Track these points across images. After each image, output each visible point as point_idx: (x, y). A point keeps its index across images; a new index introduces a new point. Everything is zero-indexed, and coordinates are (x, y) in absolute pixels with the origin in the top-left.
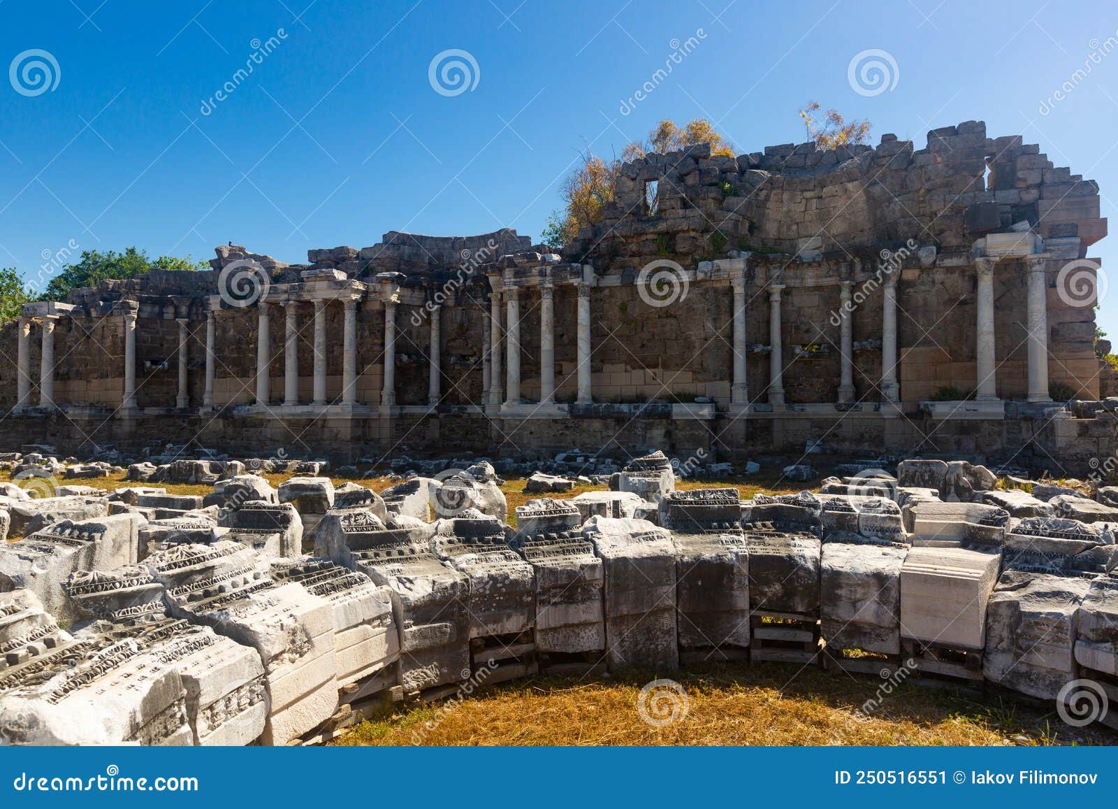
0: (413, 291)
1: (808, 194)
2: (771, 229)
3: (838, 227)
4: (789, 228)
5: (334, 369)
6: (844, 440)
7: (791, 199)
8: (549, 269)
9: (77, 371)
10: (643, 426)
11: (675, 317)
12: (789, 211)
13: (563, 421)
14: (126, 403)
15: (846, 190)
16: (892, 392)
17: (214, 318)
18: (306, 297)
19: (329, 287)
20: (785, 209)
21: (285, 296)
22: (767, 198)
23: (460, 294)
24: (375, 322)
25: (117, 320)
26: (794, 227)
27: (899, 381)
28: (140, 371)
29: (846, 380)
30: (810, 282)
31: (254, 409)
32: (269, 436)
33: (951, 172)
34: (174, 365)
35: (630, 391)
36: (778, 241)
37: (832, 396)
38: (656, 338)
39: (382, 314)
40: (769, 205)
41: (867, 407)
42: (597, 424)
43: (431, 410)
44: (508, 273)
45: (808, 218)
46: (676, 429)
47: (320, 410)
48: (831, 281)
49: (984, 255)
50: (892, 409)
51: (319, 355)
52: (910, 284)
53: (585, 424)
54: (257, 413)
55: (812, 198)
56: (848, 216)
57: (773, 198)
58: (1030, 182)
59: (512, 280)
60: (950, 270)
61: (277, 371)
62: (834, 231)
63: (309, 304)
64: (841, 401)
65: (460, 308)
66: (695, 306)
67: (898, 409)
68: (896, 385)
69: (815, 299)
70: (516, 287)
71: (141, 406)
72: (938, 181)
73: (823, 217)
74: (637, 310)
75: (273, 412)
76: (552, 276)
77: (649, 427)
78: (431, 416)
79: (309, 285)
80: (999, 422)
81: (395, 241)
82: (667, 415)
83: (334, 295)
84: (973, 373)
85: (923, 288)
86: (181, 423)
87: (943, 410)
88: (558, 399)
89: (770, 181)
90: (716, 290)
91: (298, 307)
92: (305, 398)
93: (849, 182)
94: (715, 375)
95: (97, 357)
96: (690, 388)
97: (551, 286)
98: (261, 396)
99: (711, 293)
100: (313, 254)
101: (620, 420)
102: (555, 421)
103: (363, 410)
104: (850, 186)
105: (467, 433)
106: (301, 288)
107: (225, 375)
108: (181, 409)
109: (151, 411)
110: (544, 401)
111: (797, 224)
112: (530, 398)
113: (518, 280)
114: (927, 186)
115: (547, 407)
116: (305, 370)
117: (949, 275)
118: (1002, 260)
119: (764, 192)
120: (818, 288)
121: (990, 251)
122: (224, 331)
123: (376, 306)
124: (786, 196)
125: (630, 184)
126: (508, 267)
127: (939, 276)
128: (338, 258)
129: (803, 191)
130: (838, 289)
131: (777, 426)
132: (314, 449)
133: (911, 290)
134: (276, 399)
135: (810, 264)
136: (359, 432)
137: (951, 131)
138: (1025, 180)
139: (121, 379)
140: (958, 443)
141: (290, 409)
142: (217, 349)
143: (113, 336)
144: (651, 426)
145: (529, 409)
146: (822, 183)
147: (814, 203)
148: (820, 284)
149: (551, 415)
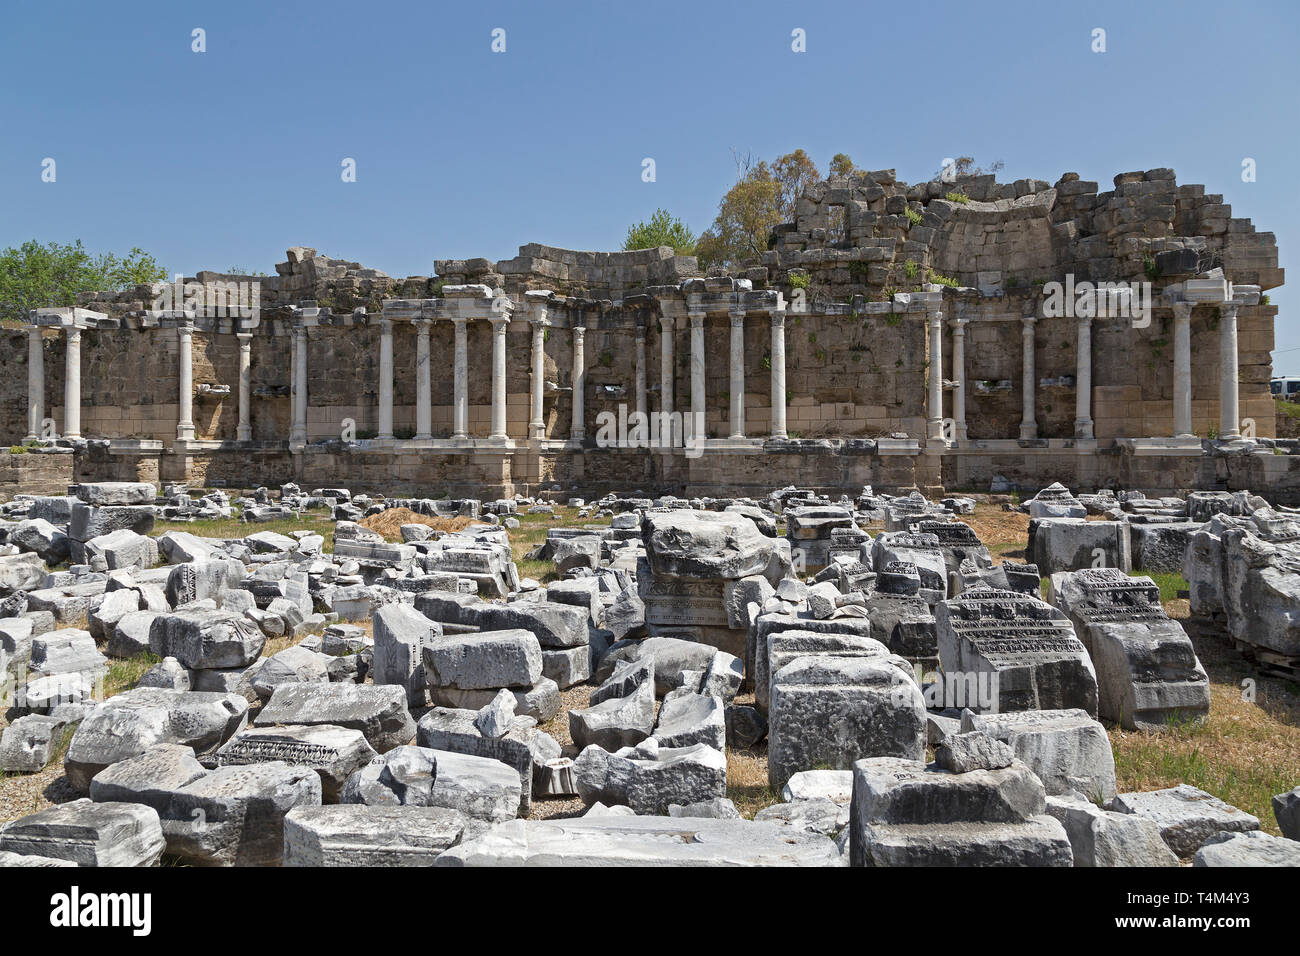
0: (556, 311)
1: (989, 228)
2: (951, 262)
3: (1018, 263)
4: (968, 261)
6: (1027, 476)
7: (973, 232)
8: (742, 296)
9: (107, 396)
10: (846, 462)
11: (869, 350)
12: (970, 243)
13: (760, 457)
14: (184, 436)
15: (1031, 227)
16: (1088, 430)
17: (307, 335)
18: (446, 315)
19: (476, 305)
20: (966, 242)
21: (418, 313)
22: (952, 228)
23: (604, 316)
24: (521, 346)
26: (973, 260)
27: (1094, 419)
29: (1029, 416)
30: (990, 317)
31: (375, 443)
32: (396, 474)
33: (1143, 217)
34: (235, 389)
36: (958, 274)
37: (1014, 434)
38: (848, 371)
39: (531, 336)
40: (952, 236)
41: (1056, 444)
42: (795, 461)
43: (574, 445)
44: (695, 299)
45: (986, 252)
46: (880, 465)
47: (463, 444)
48: (1012, 317)
49: (1181, 298)
50: (1084, 447)
51: (461, 382)
53: (782, 461)
54: (382, 448)
55: (992, 232)
56: (1028, 252)
57: (957, 230)
58: (1215, 231)
59: (700, 305)
62: (1012, 266)
63: (448, 324)
64: (1025, 436)
65: (604, 332)
66: (890, 339)
67: (1094, 445)
68: (1089, 423)
70: (704, 314)
71: (196, 438)
72: (1132, 225)
73: (1002, 251)
74: (828, 341)
75: (401, 447)
76: (745, 302)
77: (851, 464)
79: (449, 301)
80: (1197, 459)
81: (533, 254)
82: (871, 451)
83: (480, 314)
85: (1117, 328)
86: (243, 459)
87: (1145, 446)
89: (956, 213)
90: (911, 323)
91: (432, 327)
92: (444, 431)
93: (1033, 218)
94: (910, 412)
95: (137, 379)
96: (884, 423)
97: (744, 313)
98: (385, 428)
99: (908, 325)
100: (440, 266)
102: (748, 457)
103: (511, 445)
104: (1034, 222)
105: (615, 471)
106: (439, 304)
107: (326, 403)
108: (243, 443)
109: (208, 444)
110: (732, 436)
111: (976, 257)
113: (706, 305)
114: (1121, 228)
115: (739, 442)
118: (1200, 304)
119: (950, 224)
120: (996, 324)
121: (1188, 297)
122: (322, 351)
123: (524, 328)
124: (968, 228)
125: (814, 207)
126: (696, 291)
128: (473, 271)
129: (985, 224)
130: (1020, 325)
131: (960, 462)
132: (456, 488)
133: (1105, 330)
134: (406, 433)
135: (990, 299)
136: (507, 469)
137: (1141, 176)
138: (1210, 228)
139: (174, 406)
140: (1159, 478)
141: (422, 444)
142: (313, 373)
143: (161, 353)
144: (853, 463)
145: (718, 445)
146: (1005, 217)
147: (994, 237)
148: (1000, 319)
149: (744, 450)
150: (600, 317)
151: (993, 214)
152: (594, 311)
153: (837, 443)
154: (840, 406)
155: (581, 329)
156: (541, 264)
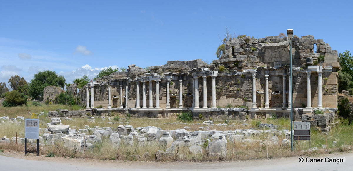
0: (175, 77)
2: (267, 59)
4: (272, 59)
5: (154, 98)
7: (271, 52)
8: (205, 72)
12: (272, 54)
15: (285, 50)
18: (148, 80)
19: (153, 77)
20: (270, 54)
22: (265, 51)
24: (164, 86)
26: (273, 59)
29: (284, 101)
30: (277, 74)
33: (305, 48)
36: (269, 63)
37: (281, 106)
39: (166, 84)
40: (266, 53)
43: (180, 109)
45: (276, 57)
46: (236, 115)
53: (214, 113)
54: (137, 109)
55: (277, 51)
57: (267, 51)
59: (196, 75)
62: (283, 60)
63: (148, 82)
64: (283, 107)
65: (188, 81)
70: (197, 77)
73: (280, 56)
75: (141, 109)
76: (206, 74)
79: (148, 77)
83: (154, 79)
88: (208, 107)
91: (146, 83)
92: (148, 106)
94: (248, 101)
96: (242, 104)
97: (206, 77)
98: (138, 105)
101: (223, 112)
102: (206, 113)
106: (146, 77)
109: (114, 109)
110: (204, 107)
111: (274, 58)
112: (201, 106)
116: (148, 99)
117: (304, 75)
118: (313, 73)
120: (279, 76)
123: (164, 82)
126: (195, 72)
129: (275, 49)
133: (296, 78)
134: (141, 106)
135: (276, 69)
146: (279, 47)
148: (280, 75)
149: (205, 111)
150: (186, 77)
151: (275, 47)
152: (185, 76)
153: (227, 109)
154: (232, 99)
155: (181, 80)
156: (171, 66)
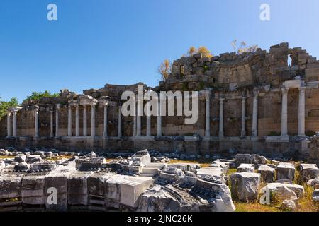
0: (113, 102)
1: (233, 69)
2: (221, 81)
3: (243, 79)
4: (227, 80)
5: (89, 126)
7: (227, 71)
9: (23, 126)
10: (176, 143)
12: (227, 74)
13: (153, 142)
14: (36, 135)
16: (255, 133)
17: (58, 110)
18: (81, 104)
19: (87, 101)
20: (225, 74)
21: (75, 104)
24: (101, 111)
25: (33, 111)
26: (229, 80)
27: (257, 129)
28: (39, 126)
29: (243, 129)
30: (233, 98)
31: (68, 137)
32: (71, 145)
34: (49, 125)
35: (174, 133)
36: (223, 84)
37: (239, 135)
39: (103, 109)
40: (220, 73)
41: (248, 138)
42: (162, 143)
43: (119, 138)
45: (233, 77)
46: (186, 144)
47: (85, 137)
48: (239, 97)
49: (284, 87)
50: (254, 139)
51: (85, 122)
52: (262, 98)
53: (159, 143)
54: (68, 139)
56: (245, 76)
57: (221, 70)
60: (275, 93)
61: (73, 127)
62: (241, 81)
63: (82, 106)
64: (242, 136)
67: (257, 138)
68: (256, 131)
69: (235, 103)
71: (40, 136)
73: (238, 76)
75: (73, 138)
77: (178, 144)
78: (118, 140)
79: (82, 100)
80: (287, 143)
81: (108, 87)
82: (183, 140)
83: (88, 103)
84: (280, 127)
85: (266, 99)
87: (269, 139)
88: (152, 135)
89: (220, 65)
90: (200, 100)
91: (79, 107)
92: (81, 134)
93: (245, 64)
96: (192, 132)
98: (69, 133)
100: (84, 91)
101: (169, 141)
102: (150, 142)
103: (97, 138)
104: (245, 66)
106: (80, 101)
107: (61, 127)
108: (51, 137)
109: (43, 138)
110: (147, 135)
112: (143, 134)
115: (148, 137)
116: (81, 126)
118: (290, 89)
119: (218, 69)
120: (236, 99)
121: (286, 86)
122: (61, 114)
123: (101, 107)
124: (225, 70)
125: (176, 67)
127: (271, 95)
128: (91, 92)
129: (231, 68)
130: (241, 100)
131: (221, 144)
133: (262, 100)
134: (73, 135)
135: (233, 92)
136: (96, 144)
137: (277, 46)
138: (301, 62)
140: (274, 150)
141: (77, 137)
142: (59, 120)
143: (32, 116)
144: (179, 143)
145: (143, 138)
147: (235, 72)
154: (180, 126)
156: (109, 89)
